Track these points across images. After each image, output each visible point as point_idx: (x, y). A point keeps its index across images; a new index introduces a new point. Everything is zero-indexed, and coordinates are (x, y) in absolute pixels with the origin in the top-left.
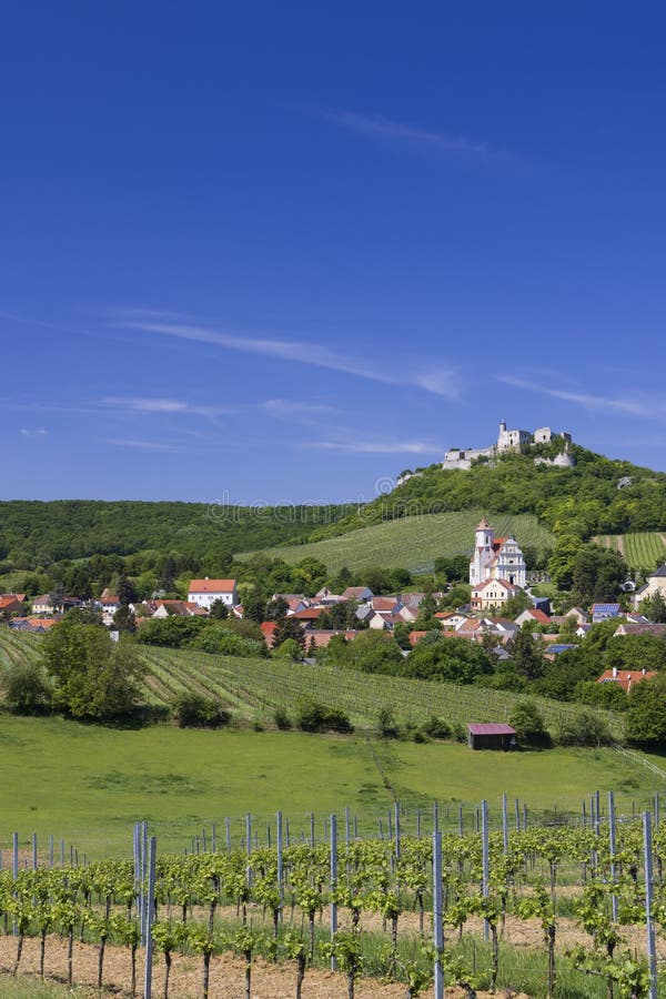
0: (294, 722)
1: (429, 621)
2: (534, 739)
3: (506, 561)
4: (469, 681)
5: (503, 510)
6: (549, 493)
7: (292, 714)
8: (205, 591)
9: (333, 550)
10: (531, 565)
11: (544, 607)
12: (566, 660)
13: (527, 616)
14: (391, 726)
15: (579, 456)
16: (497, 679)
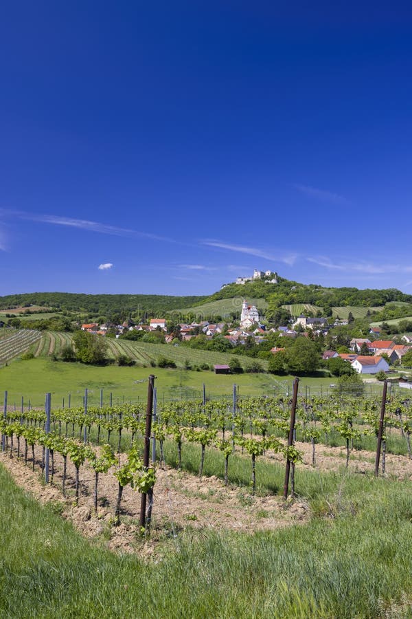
0: (157, 365)
1: (226, 333)
2: (238, 370)
3: (252, 313)
4: (224, 351)
5: (254, 297)
6: (269, 291)
7: (157, 362)
8: (155, 323)
9: (199, 310)
10: (261, 314)
11: (263, 328)
12: (262, 345)
13: (257, 331)
14: (189, 366)
15: (280, 280)
16: (234, 350)
